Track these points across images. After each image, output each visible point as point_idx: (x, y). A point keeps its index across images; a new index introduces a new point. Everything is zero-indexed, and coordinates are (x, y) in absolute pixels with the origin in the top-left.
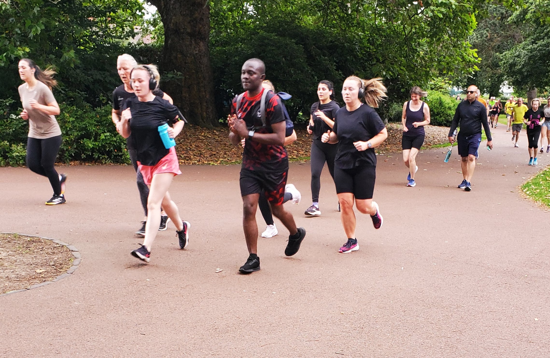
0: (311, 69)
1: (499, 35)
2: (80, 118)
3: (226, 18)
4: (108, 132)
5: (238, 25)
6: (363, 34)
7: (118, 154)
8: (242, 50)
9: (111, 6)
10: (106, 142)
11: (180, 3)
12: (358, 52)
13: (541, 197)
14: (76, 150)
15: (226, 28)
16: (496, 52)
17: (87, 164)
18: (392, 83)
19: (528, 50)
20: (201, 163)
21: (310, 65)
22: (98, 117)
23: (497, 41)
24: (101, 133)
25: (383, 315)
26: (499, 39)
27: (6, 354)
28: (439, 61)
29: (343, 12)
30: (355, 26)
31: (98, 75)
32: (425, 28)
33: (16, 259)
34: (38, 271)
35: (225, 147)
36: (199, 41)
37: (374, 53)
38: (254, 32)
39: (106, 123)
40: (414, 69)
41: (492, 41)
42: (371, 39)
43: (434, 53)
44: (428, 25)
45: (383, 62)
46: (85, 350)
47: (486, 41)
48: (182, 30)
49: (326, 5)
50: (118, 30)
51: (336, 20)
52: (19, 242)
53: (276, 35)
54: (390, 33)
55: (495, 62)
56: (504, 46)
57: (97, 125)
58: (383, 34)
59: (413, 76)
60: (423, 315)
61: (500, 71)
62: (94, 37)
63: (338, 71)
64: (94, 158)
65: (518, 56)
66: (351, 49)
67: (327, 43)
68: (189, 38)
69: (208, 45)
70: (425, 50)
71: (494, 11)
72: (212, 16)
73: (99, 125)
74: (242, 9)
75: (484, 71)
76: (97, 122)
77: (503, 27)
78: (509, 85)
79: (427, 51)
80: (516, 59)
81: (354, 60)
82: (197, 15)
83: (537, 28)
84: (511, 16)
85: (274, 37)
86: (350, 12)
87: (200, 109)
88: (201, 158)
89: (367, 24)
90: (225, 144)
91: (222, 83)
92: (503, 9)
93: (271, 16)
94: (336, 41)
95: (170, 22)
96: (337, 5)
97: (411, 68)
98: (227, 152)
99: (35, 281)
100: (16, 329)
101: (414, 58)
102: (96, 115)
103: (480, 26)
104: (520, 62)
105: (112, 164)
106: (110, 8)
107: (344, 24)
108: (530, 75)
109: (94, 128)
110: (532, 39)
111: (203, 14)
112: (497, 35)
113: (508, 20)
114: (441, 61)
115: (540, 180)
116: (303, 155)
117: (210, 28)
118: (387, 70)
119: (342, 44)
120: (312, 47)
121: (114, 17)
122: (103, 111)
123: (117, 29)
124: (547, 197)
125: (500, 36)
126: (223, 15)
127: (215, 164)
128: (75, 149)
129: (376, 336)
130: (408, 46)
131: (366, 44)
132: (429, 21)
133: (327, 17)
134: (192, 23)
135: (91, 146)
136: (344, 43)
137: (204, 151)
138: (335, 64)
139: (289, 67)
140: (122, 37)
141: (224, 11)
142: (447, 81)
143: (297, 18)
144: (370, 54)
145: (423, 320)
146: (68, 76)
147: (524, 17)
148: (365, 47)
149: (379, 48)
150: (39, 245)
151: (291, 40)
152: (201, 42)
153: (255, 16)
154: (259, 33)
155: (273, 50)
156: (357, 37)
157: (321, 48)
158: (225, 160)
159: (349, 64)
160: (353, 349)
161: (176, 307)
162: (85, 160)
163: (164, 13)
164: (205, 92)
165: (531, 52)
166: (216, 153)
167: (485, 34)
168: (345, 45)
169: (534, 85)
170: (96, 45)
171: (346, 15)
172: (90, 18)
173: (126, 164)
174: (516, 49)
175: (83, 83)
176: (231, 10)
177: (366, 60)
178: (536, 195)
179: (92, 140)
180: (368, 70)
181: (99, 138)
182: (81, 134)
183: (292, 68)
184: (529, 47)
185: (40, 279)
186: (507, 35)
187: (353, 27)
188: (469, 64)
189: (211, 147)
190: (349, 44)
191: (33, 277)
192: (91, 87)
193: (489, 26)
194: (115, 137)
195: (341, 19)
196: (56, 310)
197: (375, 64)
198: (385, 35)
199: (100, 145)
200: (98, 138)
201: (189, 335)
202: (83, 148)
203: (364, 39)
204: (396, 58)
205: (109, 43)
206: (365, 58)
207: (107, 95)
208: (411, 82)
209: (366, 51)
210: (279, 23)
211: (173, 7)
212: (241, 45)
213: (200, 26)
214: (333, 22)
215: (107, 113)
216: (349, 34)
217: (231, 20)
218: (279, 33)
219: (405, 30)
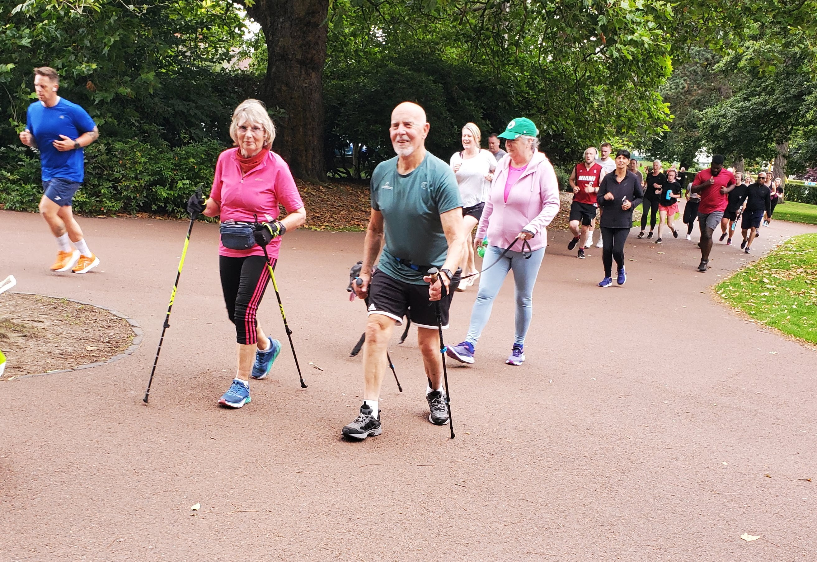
0: (450, 116)
1: (700, 87)
2: (154, 160)
3: (347, 45)
4: (187, 179)
5: (361, 54)
6: (520, 75)
8: (364, 86)
9: (205, 20)
10: (184, 192)
11: (291, 22)
12: (513, 97)
13: (741, 302)
14: (146, 200)
15: (346, 57)
16: (694, 109)
17: (158, 218)
18: (554, 140)
19: (737, 108)
21: (449, 110)
22: (177, 159)
23: (697, 94)
24: (178, 180)
25: (521, 440)
26: (699, 91)
27: (41, 449)
28: (619, 116)
29: (498, 45)
30: (512, 64)
31: (180, 106)
32: (603, 72)
33: (62, 330)
34: (89, 348)
35: (332, 208)
36: (311, 71)
37: (533, 100)
38: (382, 64)
39: (186, 168)
40: (585, 123)
41: (690, 94)
42: (531, 82)
43: (613, 105)
44: (608, 68)
45: (545, 113)
46: (140, 452)
47: (682, 93)
49: (477, 35)
50: (210, 51)
51: (488, 55)
52: (67, 309)
53: (409, 70)
54: (557, 76)
55: (691, 121)
56: (706, 102)
57: (175, 170)
58: (547, 76)
59: (582, 133)
60: (575, 444)
61: (698, 133)
62: (179, 58)
63: (486, 120)
64: (167, 210)
65: (724, 116)
66: (505, 93)
67: (474, 83)
68: (299, 66)
69: (321, 77)
70: (601, 100)
71: (696, 55)
72: (329, 40)
73: (177, 170)
74: (368, 34)
75: (676, 132)
76: (176, 165)
77: (706, 76)
78: (708, 152)
79: (603, 102)
80: (720, 120)
81: (507, 107)
82: (311, 38)
83: (752, 81)
84: (718, 62)
85: (406, 71)
86: (506, 46)
87: (304, 157)
89: (527, 62)
90: (333, 205)
91: (335, 127)
92: (708, 53)
93: (404, 45)
94: (485, 81)
95: (277, 45)
96: (491, 36)
97: (580, 122)
98: (334, 216)
99: (83, 360)
100: (57, 419)
101: (586, 110)
102: (174, 157)
103: (675, 73)
104: (726, 123)
106: (202, 23)
107: (497, 61)
108: (737, 142)
109: (170, 173)
110: (744, 94)
111: (319, 37)
112: (698, 87)
113: (714, 68)
114: (621, 116)
115: (741, 280)
117: (326, 55)
118: (549, 124)
119: (493, 86)
120: (453, 87)
121: (207, 34)
122: (184, 152)
123: (209, 49)
124: (749, 304)
125: (702, 88)
126: (344, 40)
127: (317, 229)
128: (145, 197)
129: (510, 467)
130: (578, 93)
131: (524, 88)
132: (609, 63)
133: (476, 50)
134: (304, 48)
135: (165, 195)
136: (496, 85)
138: (482, 111)
140: (215, 60)
141: (345, 36)
142: (626, 143)
143: (438, 50)
144: (528, 102)
145: (575, 452)
146: (143, 105)
147: (736, 64)
148: (522, 91)
149: (541, 94)
150: (91, 315)
151: (429, 76)
152: (313, 73)
153: (384, 43)
154: (387, 65)
155: (403, 88)
156: (513, 78)
157: (465, 90)
158: (331, 225)
159: (501, 113)
160: (478, 481)
161: (257, 408)
162: (155, 213)
163: (270, 32)
164: (313, 137)
165: (741, 112)
167: (682, 84)
168: (498, 87)
169: (742, 155)
170: (182, 68)
171: (501, 49)
172: (176, 35)
173: (207, 222)
174: (722, 107)
175: (161, 115)
176: (354, 34)
177: (522, 108)
178: (734, 299)
179: (166, 188)
181: (176, 187)
182: (154, 180)
184: (740, 105)
185: (89, 358)
186: (711, 87)
187: (509, 64)
188: (657, 122)
190: (502, 87)
191: (82, 355)
192: (171, 120)
193: (688, 74)
194: (196, 187)
195: (495, 53)
196: (108, 398)
197: (533, 115)
198: (549, 78)
199: (176, 195)
200: (174, 186)
201: (270, 445)
202: (155, 198)
203: (522, 81)
204: (562, 109)
205: (198, 67)
206: (522, 106)
207: (190, 132)
208: (579, 140)
209: (522, 97)
210: (414, 54)
211: (281, 27)
212: (363, 80)
213: (314, 52)
214: (484, 57)
215: (188, 155)
216: (503, 74)
217: (352, 47)
218: (413, 66)
219: (575, 73)
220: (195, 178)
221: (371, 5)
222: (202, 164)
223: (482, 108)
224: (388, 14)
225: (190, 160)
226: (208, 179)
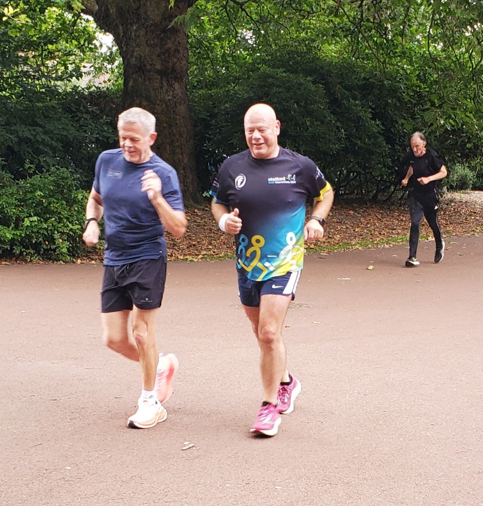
0: (336, 119)
3: (213, 50)
4: (35, 215)
5: (229, 59)
6: (409, 67)
7: (51, 247)
10: (32, 231)
11: (146, 29)
12: (404, 92)
17: (4, 263)
18: (453, 136)
20: (174, 258)
21: (334, 113)
22: (21, 193)
24: (24, 217)
29: (381, 36)
30: (398, 56)
31: (26, 132)
35: (210, 233)
36: (174, 82)
37: (426, 94)
38: (253, 68)
39: (32, 203)
42: (422, 73)
45: (440, 107)
48: (148, 67)
49: (357, 27)
51: (371, 49)
53: (285, 72)
54: (450, 65)
57: (19, 206)
58: (439, 66)
64: (14, 253)
66: (394, 88)
67: (359, 81)
68: (159, 77)
69: (187, 87)
72: (192, 47)
73: (22, 206)
74: (236, 37)
76: (20, 201)
81: (398, 104)
82: (170, 45)
85: (281, 73)
86: (390, 37)
88: (175, 251)
89: (415, 53)
90: (211, 230)
91: (207, 142)
93: (276, 45)
94: (371, 78)
95: (132, 56)
96: (373, 27)
98: (213, 242)
102: (18, 191)
105: (41, 262)
107: (382, 54)
109: (14, 210)
111: (179, 43)
116: (324, 242)
117: (190, 63)
118: (446, 118)
119: (380, 82)
120: (336, 87)
122: (29, 185)
123: (58, 67)
126: (208, 45)
127: (194, 259)
130: (476, 82)
131: (415, 81)
133: (358, 44)
134: (163, 57)
135: (10, 236)
136: (383, 81)
137: (179, 241)
138: (370, 110)
139: (303, 117)
141: (209, 41)
143: (315, 48)
144: (420, 96)
148: (413, 85)
149: (434, 86)
151: (307, 77)
152: (176, 84)
153: (255, 45)
154: (260, 69)
155: (280, 92)
156: (401, 72)
157: (349, 88)
158: (209, 253)
159: (391, 110)
163: (124, 42)
164: (182, 154)
166: (196, 243)
168: (385, 83)
171: (385, 41)
173: (62, 263)
176: (218, 38)
177: (415, 104)
179: (11, 228)
180: (418, 118)
181: (22, 225)
183: (308, 117)
187: (395, 57)
189: (189, 234)
190: (390, 82)
194: (45, 223)
195: (379, 46)
197: (428, 109)
198: (441, 68)
199: (23, 235)
200: (20, 225)
203: (412, 74)
204: (460, 101)
206: (413, 101)
208: (482, 134)
209: (414, 91)
210: (289, 54)
211: (135, 35)
212: (234, 87)
213: (175, 60)
214: (367, 51)
215: (34, 188)
216: (390, 68)
217: (219, 52)
218: (289, 68)
219: (471, 60)
220: (45, 213)
221: (236, 5)
222: (52, 196)
223: (370, 107)
224: (256, 13)
225: (37, 194)
226: (60, 213)
